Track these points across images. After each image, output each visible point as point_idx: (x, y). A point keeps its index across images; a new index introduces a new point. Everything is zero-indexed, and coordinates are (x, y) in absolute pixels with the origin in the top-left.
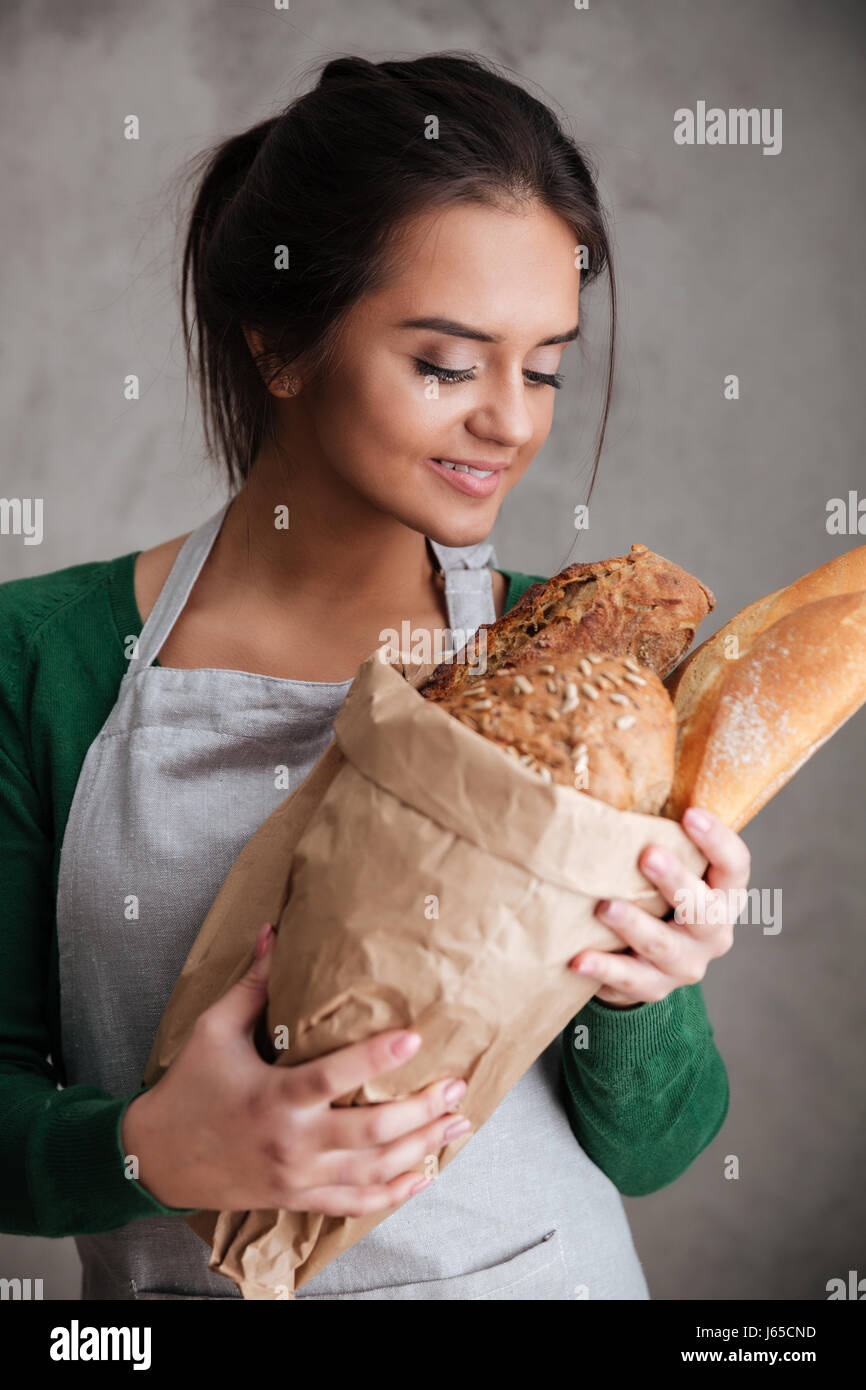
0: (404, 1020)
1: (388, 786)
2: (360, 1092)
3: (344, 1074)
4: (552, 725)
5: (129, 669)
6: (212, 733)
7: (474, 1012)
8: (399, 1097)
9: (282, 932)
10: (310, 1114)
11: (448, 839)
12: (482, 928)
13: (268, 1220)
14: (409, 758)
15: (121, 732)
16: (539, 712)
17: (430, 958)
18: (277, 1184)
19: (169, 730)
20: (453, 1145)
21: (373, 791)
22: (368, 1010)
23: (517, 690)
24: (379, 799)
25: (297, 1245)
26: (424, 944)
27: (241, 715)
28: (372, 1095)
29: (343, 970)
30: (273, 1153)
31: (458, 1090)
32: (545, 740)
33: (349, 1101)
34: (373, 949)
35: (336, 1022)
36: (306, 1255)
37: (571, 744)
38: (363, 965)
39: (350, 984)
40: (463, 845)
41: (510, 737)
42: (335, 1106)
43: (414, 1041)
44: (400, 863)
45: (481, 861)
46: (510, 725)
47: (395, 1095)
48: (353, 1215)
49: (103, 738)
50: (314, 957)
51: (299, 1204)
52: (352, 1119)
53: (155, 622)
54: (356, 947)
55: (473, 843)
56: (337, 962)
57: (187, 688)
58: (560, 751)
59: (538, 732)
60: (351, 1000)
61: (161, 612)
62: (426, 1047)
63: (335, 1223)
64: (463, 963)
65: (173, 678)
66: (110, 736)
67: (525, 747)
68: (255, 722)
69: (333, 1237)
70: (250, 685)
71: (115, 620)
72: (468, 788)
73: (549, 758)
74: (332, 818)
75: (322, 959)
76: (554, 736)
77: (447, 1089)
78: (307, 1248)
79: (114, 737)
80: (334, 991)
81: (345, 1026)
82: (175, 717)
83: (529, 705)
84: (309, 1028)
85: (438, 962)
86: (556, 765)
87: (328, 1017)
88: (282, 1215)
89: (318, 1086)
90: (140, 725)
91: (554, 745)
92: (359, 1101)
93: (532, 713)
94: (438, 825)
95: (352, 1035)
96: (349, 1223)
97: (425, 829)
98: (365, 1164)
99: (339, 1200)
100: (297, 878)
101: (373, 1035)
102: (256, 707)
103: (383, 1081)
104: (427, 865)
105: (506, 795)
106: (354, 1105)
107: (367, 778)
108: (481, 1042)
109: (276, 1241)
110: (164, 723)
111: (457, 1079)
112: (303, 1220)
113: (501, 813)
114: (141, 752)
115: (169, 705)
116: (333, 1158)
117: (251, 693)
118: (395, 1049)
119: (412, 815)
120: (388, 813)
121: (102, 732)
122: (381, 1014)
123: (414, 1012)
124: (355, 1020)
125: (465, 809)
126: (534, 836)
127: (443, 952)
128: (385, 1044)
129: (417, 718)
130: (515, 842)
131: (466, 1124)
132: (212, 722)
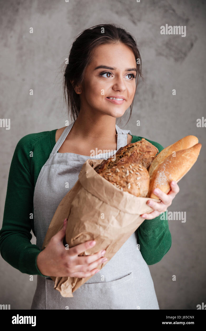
0: (93, 238)
1: (90, 191)
2: (84, 253)
3: (80, 250)
4: (123, 179)
5: (52, 152)
6: (66, 165)
7: (107, 238)
8: (92, 254)
9: (69, 220)
10: (74, 257)
11: (101, 203)
12: (108, 221)
13: (66, 279)
14: (94, 185)
15: (49, 165)
16: (121, 176)
17: (98, 226)
18: (68, 272)
19: (58, 165)
20: (104, 263)
21: (87, 192)
22: (86, 237)
23: (116, 171)
24: (88, 194)
25: (72, 284)
26: (97, 223)
27: (72, 162)
28: (86, 254)
29: (80, 229)
30: (66, 265)
31: (104, 252)
32: (122, 182)
33: (82, 255)
34: (86, 224)
35: (79, 239)
36: (74, 286)
37: (127, 183)
38: (84, 228)
39: (82, 231)
40: (104, 204)
41: (115, 181)
42: (79, 256)
43: (94, 243)
44: (91, 207)
45: (108, 207)
46: (115, 179)
47: (91, 254)
48: (84, 278)
49: (45, 166)
50: (75, 226)
51: (72, 275)
52: (82, 259)
53: (58, 143)
54: (83, 224)
55: (106, 203)
56: (79, 227)
57: (62, 157)
58: (125, 184)
59: (120, 180)
60: (82, 235)
61: (60, 141)
62: (97, 244)
63: (80, 279)
64: (105, 228)
65: (60, 155)
66: (47, 165)
67: (118, 183)
68: (75, 163)
69: (80, 282)
70: (74, 156)
71: (50, 142)
72: (105, 192)
73: (123, 186)
74: (79, 197)
75: (76, 226)
76: (124, 181)
77: (102, 252)
78: (74, 284)
79: (47, 166)
80: (79, 233)
81: (81, 240)
82: (59, 162)
83: (119, 174)
84: (74, 240)
85: (100, 227)
86: (124, 187)
87: (77, 238)
88: (69, 278)
89: (75, 252)
90: (53, 164)
91: (124, 183)
92: (84, 255)
93: (119, 176)
94: (99, 199)
95: (82, 241)
96: (83, 279)
97: (97, 200)
98: (85, 268)
99: (81, 275)
100: (72, 209)
101: (86, 241)
102: (75, 161)
103: (88, 251)
104: (97, 208)
105: (113, 193)
106: (83, 256)
107: (85, 189)
108: (109, 243)
109: (68, 283)
110: (57, 164)
111: (104, 250)
112: (73, 279)
113: (112, 197)
114: (52, 169)
115: (59, 160)
116: (79, 266)
117: (74, 158)
118: (90, 244)
119: (94, 197)
120: (89, 197)
121: (45, 164)
122: (88, 237)
123: (95, 237)
124: (83, 238)
125: (105, 196)
126: (119, 202)
127: (100, 225)
128: (88, 243)
129: (95, 177)
130: (115, 203)
131: (107, 259)
132: (66, 163)
